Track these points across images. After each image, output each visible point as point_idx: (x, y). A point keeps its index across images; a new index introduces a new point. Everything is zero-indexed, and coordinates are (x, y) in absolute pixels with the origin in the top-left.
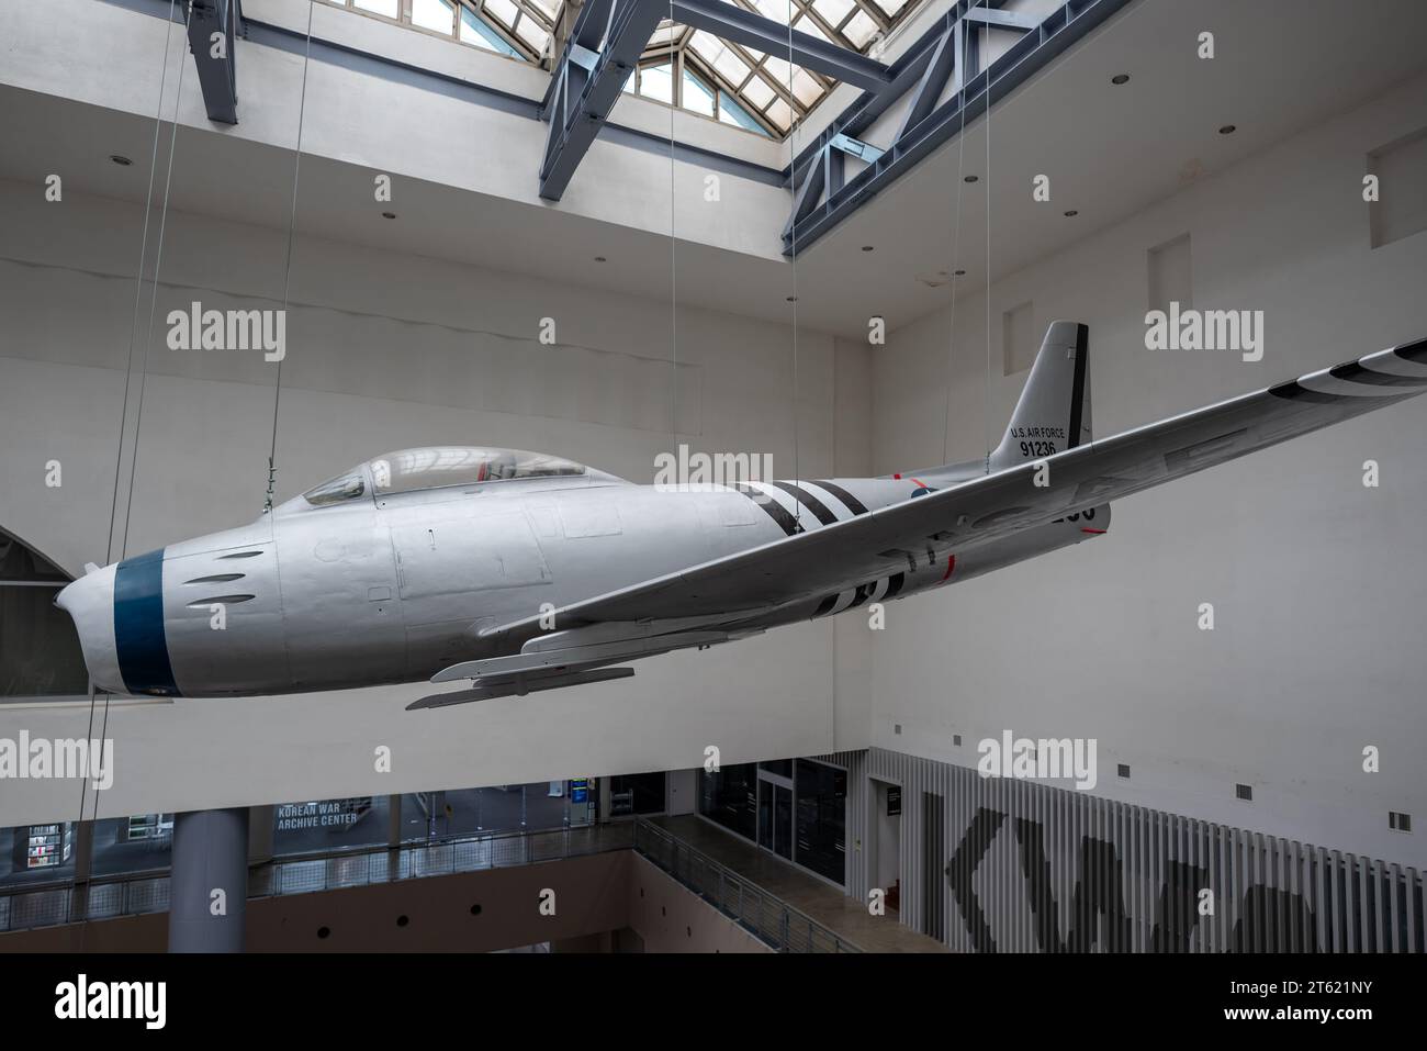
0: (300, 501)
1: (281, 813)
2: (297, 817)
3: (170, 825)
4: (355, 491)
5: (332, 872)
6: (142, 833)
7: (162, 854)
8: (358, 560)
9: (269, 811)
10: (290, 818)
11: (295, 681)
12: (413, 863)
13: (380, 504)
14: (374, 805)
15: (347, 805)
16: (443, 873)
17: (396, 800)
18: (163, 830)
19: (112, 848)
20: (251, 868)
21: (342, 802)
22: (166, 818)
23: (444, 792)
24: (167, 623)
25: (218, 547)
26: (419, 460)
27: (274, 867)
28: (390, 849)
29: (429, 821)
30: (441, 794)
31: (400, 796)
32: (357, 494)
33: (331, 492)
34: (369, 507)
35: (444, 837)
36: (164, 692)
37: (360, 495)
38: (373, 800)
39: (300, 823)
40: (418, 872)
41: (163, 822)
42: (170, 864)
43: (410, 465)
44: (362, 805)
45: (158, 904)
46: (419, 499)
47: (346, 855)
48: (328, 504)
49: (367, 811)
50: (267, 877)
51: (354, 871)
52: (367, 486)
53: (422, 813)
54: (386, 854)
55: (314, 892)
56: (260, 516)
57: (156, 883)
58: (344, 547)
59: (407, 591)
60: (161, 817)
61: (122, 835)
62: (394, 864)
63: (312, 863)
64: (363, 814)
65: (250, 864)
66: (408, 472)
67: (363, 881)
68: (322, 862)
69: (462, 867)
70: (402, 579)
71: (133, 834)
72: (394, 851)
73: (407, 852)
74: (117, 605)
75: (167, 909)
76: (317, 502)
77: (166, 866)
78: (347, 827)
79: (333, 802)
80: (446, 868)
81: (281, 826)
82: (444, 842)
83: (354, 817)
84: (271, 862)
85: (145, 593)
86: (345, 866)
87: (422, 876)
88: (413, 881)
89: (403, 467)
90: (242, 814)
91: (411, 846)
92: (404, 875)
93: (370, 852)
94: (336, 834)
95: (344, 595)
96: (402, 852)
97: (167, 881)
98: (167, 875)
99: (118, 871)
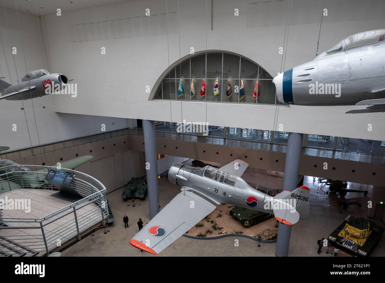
0: (325, 53)
1: (309, 137)
2: (312, 138)
3: (287, 135)
4: (339, 49)
5: (319, 153)
6: (282, 136)
7: (286, 141)
8: (339, 69)
9: (307, 135)
10: (311, 138)
11: (319, 102)
12: (338, 155)
13: (346, 52)
14: (330, 139)
15: (324, 137)
16: (346, 160)
17: (336, 138)
18: (286, 136)
19: (277, 138)
20: (303, 148)
21: (323, 136)
22: (287, 133)
23: (349, 138)
24: (293, 86)
25: (304, 67)
26: (359, 37)
27: (307, 149)
28: (333, 150)
29: (344, 145)
30: (348, 139)
31: (337, 137)
32: (340, 50)
33: (333, 50)
34: (343, 53)
35: (348, 150)
36: (291, 103)
37: (341, 50)
38: (330, 138)
39: (313, 140)
40: (340, 158)
41: (286, 134)
42: (287, 143)
43: (356, 39)
44: (327, 138)
45: (284, 151)
46: (358, 49)
47: (323, 149)
48: (332, 53)
49: (329, 140)
50: (305, 151)
51: (324, 154)
52: (343, 47)
53: (343, 143)
54: (332, 151)
55: (314, 156)
56: (314, 58)
57: (284, 147)
58: (335, 66)
59: (352, 78)
60: (285, 133)
61: (279, 136)
62: (334, 154)
63: (315, 150)
64: (327, 141)
65: (303, 147)
66: (355, 41)
67: (326, 156)
68: (317, 150)
69: (351, 159)
70: (350, 74)
71: (281, 136)
72: (334, 151)
73: (337, 152)
74: (284, 82)
75: (286, 152)
76: (329, 53)
77: (286, 143)
78: (324, 143)
79: (321, 136)
80: (347, 158)
81: (309, 140)
82: (347, 152)
83: (325, 141)
84: (306, 147)
85: (289, 79)
86: (322, 152)
87: (340, 159)
88: (338, 160)
89: (354, 40)
90: (302, 135)
91: (339, 151)
92: (336, 158)
93: (328, 150)
94: (321, 144)
95: (334, 79)
96: (336, 152)
97: (286, 147)
98: (286, 145)
99: (278, 143)
